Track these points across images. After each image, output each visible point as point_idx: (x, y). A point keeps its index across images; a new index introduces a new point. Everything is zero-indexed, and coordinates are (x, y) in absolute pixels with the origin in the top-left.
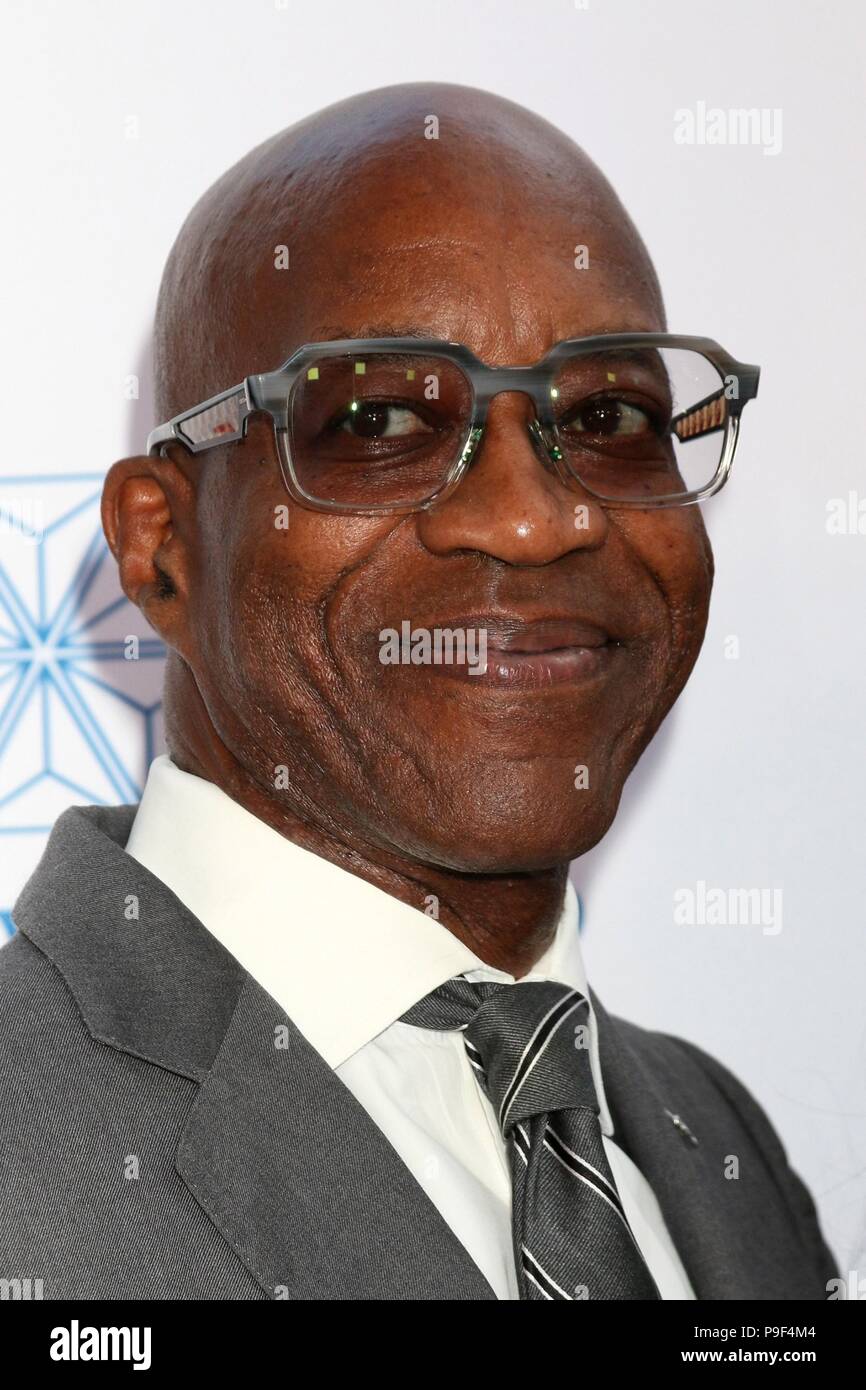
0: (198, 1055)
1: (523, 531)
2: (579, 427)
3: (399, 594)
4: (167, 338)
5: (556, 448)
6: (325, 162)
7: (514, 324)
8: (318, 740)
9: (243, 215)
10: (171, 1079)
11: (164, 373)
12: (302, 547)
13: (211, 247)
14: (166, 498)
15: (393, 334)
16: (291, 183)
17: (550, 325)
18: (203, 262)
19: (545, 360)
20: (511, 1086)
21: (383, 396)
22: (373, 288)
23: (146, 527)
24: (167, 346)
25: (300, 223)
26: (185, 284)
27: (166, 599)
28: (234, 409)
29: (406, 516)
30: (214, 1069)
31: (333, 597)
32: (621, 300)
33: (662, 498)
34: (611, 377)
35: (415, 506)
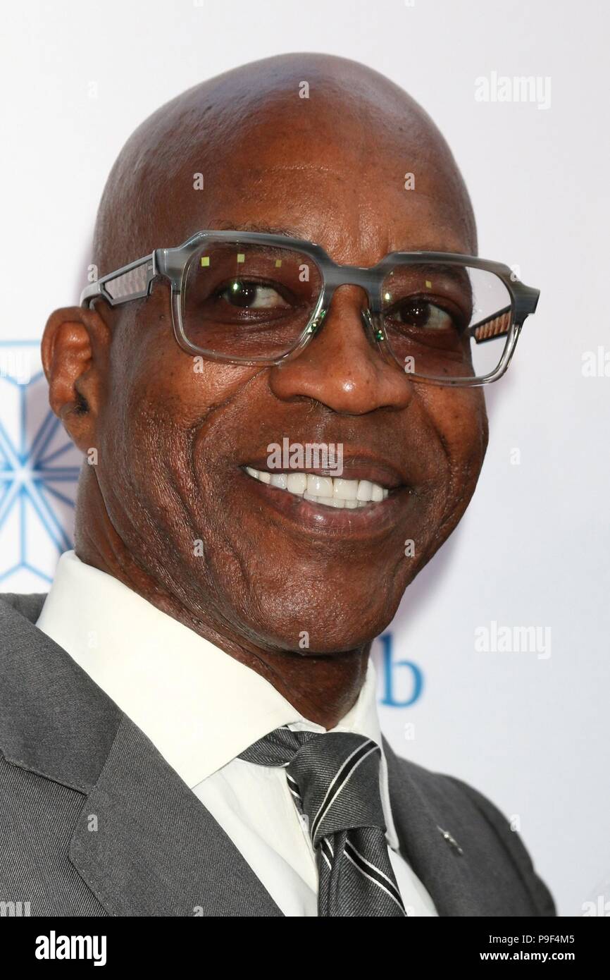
0: (86, 774)
1: (347, 387)
2: (399, 319)
3: (251, 427)
4: (105, 220)
5: (380, 332)
6: (236, 101)
7: (360, 235)
8: (176, 532)
9: (170, 134)
10: (65, 792)
11: (100, 247)
12: (183, 384)
13: (146, 154)
14: (90, 341)
15: (269, 231)
16: (210, 113)
17: (387, 239)
18: (138, 166)
19: (380, 264)
20: (320, 810)
21: (256, 277)
22: (259, 195)
23: (73, 360)
24: (105, 226)
25: (211, 143)
26: (123, 181)
27: (80, 414)
28: (144, 274)
29: (263, 367)
30: (98, 785)
31: (202, 426)
32: (443, 228)
33: (455, 379)
34: (428, 284)
35: (270, 361)
